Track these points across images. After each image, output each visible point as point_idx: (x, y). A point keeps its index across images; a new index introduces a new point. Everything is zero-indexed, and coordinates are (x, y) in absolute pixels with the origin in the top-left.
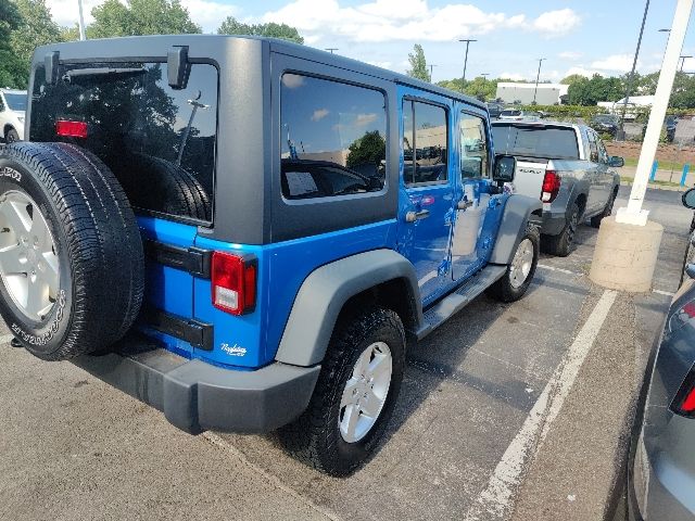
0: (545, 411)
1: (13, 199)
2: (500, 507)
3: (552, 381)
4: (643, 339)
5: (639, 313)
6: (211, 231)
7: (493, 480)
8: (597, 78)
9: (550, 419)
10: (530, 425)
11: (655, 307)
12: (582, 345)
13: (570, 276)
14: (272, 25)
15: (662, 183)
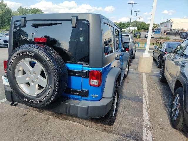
0: (146, 102)
1: (25, 61)
2: (149, 125)
3: (144, 95)
4: (156, 83)
5: (152, 77)
6: (88, 65)
7: (144, 119)
8: (120, 23)
9: (148, 103)
10: (145, 106)
11: (154, 76)
12: (145, 86)
13: (134, 71)
14: (34, 9)
15: (140, 47)
